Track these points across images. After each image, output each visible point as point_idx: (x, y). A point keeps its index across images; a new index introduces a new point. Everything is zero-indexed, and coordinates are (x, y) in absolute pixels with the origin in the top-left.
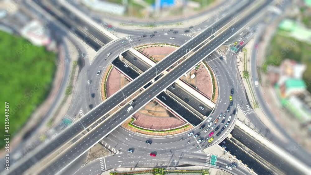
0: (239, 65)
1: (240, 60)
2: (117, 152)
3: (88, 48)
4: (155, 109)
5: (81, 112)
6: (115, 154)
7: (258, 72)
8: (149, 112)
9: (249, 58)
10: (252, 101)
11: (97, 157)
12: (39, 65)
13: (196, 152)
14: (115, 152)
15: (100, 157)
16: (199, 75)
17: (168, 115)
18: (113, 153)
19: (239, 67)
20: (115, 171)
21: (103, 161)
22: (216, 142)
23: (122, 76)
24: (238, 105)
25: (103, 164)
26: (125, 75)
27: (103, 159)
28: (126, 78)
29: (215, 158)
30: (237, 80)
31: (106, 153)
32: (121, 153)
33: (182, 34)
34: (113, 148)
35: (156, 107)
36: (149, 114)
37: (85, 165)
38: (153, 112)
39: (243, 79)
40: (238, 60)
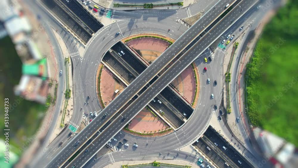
0: (72, 106)
1: (69, 113)
2: (180, 21)
3: (220, 131)
4: (151, 57)
5: (213, 56)
6: (181, 20)
7: (56, 98)
8: (156, 54)
9: (60, 115)
10: (69, 66)
11: (193, 17)
12: (263, 109)
13: (121, 20)
14: (181, 21)
15: (192, 17)
16: (111, 94)
17: (141, 51)
18: (182, 20)
19: (73, 104)
20: (179, 7)
21: (189, 14)
22: (105, 28)
23: (182, 94)
24: (82, 62)
25: (189, 12)
26: (180, 94)
27: (189, 16)
28: (178, 91)
29: (108, 16)
30: (77, 88)
31: (187, 20)
32: (176, 20)
33: (123, 151)
34: (183, 24)
35: (151, 60)
36: (156, 53)
37: (202, 11)
38: (153, 54)
39: (71, 89)
40: (71, 113)
